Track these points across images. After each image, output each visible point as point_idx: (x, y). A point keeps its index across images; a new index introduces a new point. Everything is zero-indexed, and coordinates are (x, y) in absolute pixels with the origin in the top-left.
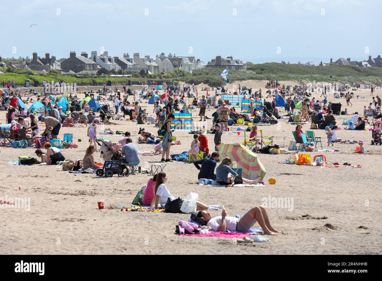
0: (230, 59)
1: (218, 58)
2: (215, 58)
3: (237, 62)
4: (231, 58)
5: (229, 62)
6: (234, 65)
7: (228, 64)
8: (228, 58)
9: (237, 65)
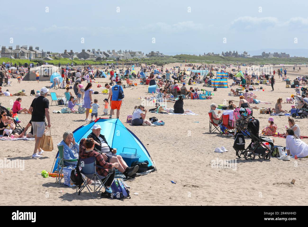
0: (158, 53)
1: (152, 52)
2: (151, 52)
3: (161, 54)
4: (159, 52)
5: (157, 54)
6: (160, 56)
7: (157, 55)
8: (157, 52)
9: (162, 55)
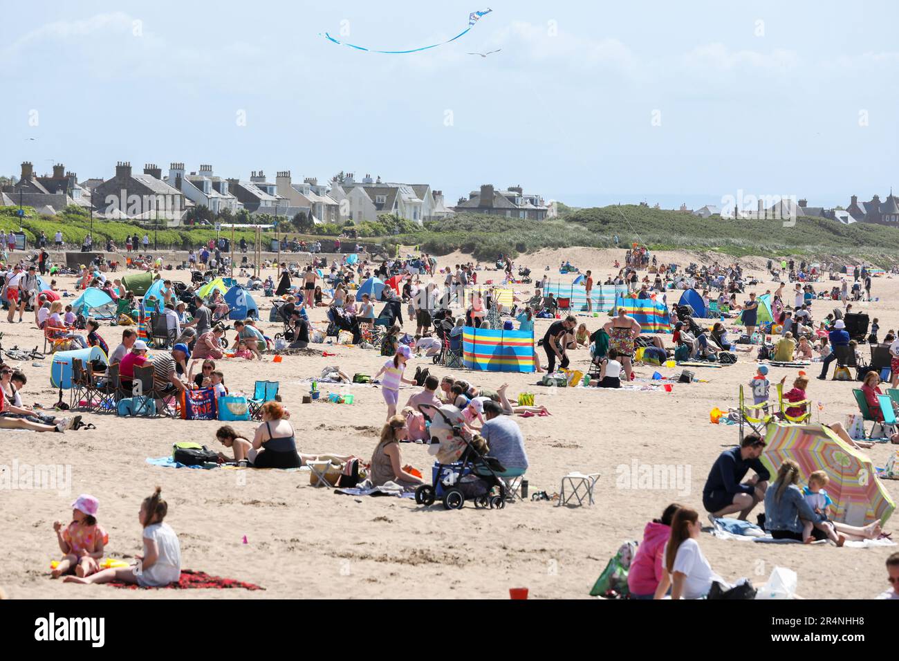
0: (515, 194)
1: (487, 190)
2: (480, 190)
3: (532, 201)
4: (519, 190)
5: (512, 199)
6: (526, 209)
7: (511, 205)
8: (511, 189)
9: (535, 208)
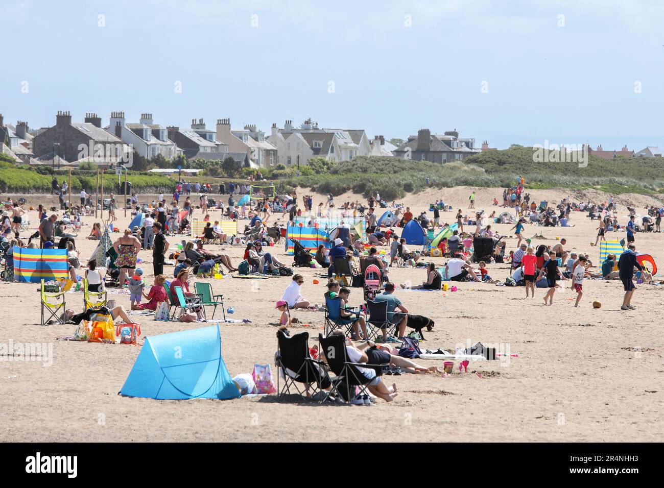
0: (451, 137)
1: (424, 134)
2: (417, 134)
3: (467, 144)
4: (455, 134)
5: (448, 143)
6: (460, 153)
7: (446, 148)
8: (447, 134)
9: (469, 150)
